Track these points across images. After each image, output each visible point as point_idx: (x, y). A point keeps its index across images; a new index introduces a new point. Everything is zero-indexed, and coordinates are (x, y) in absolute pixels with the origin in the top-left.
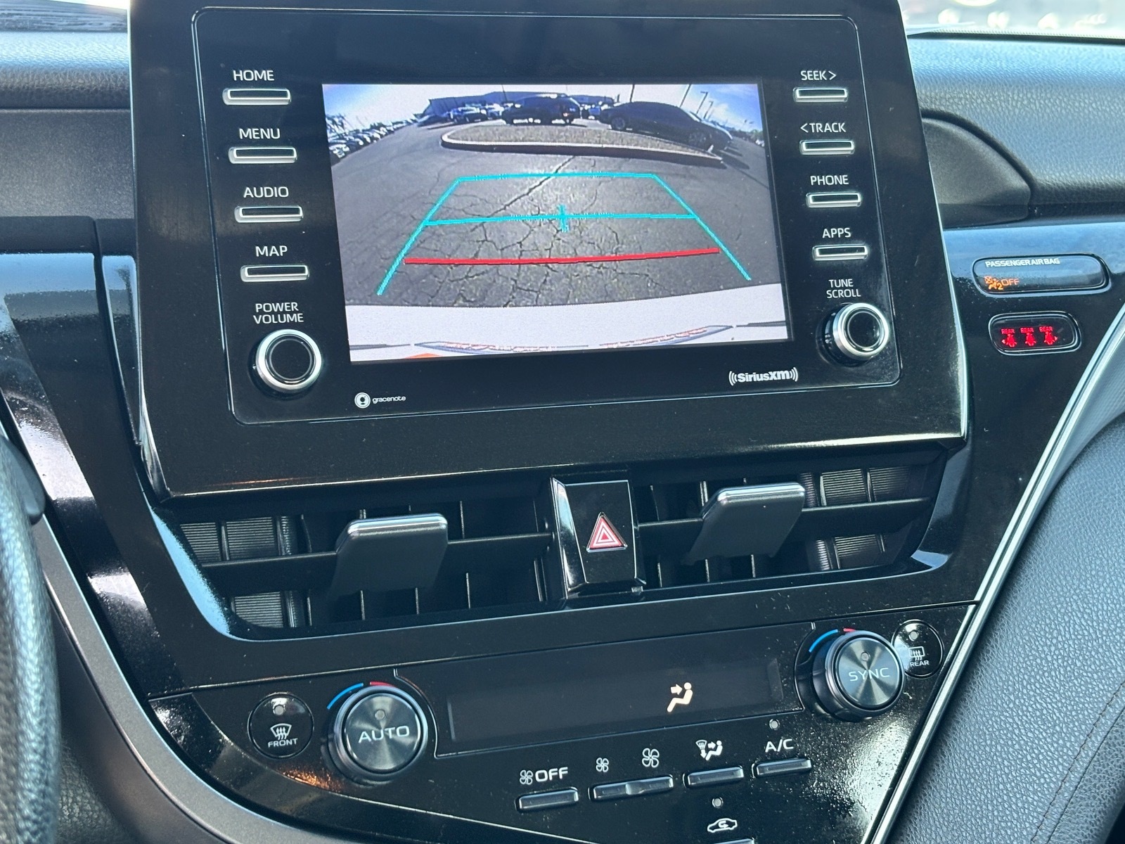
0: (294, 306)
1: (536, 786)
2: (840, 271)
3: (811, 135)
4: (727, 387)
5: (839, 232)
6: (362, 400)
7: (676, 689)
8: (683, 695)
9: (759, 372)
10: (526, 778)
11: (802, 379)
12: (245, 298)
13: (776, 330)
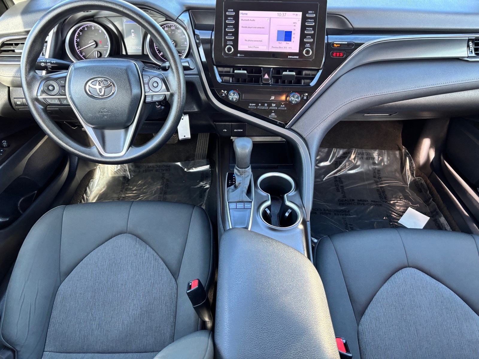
0: (232, 42)
1: (251, 106)
2: (308, 43)
3: (308, 22)
4: (288, 58)
5: (309, 37)
6: (239, 55)
7: (272, 97)
8: (273, 98)
9: (293, 56)
10: (250, 104)
11: (299, 58)
12: (226, 41)
13: (297, 51)
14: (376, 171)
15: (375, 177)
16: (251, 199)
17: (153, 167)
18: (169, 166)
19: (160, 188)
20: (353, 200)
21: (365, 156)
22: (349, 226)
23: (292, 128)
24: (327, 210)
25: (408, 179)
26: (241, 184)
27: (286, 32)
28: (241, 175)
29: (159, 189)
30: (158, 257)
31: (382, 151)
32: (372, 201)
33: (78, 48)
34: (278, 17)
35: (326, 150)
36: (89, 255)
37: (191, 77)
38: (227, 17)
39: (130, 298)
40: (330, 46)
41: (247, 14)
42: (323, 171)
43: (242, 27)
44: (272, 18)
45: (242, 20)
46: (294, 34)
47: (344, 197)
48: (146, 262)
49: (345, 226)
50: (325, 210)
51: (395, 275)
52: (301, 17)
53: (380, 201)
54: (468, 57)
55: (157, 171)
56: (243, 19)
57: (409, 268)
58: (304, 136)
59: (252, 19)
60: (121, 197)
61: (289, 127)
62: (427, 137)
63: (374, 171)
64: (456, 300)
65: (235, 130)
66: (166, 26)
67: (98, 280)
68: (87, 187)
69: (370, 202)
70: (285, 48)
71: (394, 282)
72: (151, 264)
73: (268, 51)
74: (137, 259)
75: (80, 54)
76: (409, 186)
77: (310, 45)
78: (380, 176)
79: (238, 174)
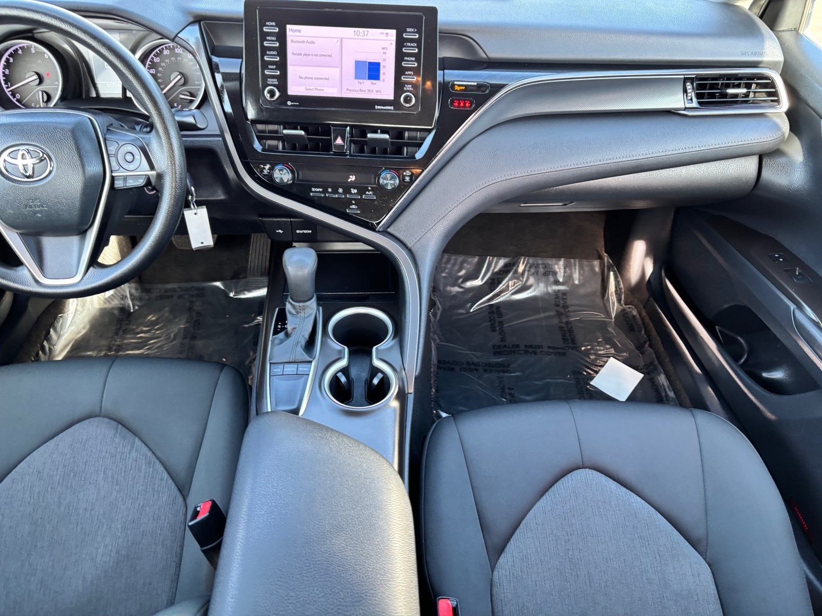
0: (276, 80)
1: (315, 191)
2: (408, 83)
3: (407, 47)
4: (374, 109)
5: (410, 73)
6: (289, 103)
7: (351, 177)
8: (352, 178)
9: (383, 106)
10: (313, 189)
11: (394, 110)
12: (265, 77)
13: (391, 96)
14: (560, 295)
15: (557, 305)
16: (311, 357)
17: (174, 290)
18: (203, 289)
19: (185, 327)
20: (518, 346)
21: (541, 270)
22: (507, 390)
23: (389, 230)
24: (473, 363)
25: (613, 309)
26: (297, 329)
27: (370, 63)
28: (298, 313)
29: (182, 331)
30: (154, 459)
31: (571, 261)
32: (549, 347)
33: (6, 86)
34: (354, 37)
35: (476, 259)
36: (28, 458)
37: (209, 141)
38: (264, 36)
39: (99, 533)
40: (446, 89)
41: (300, 31)
42: (470, 295)
43: (293, 53)
44: (344, 38)
45: (292, 41)
46: (384, 67)
47: (503, 340)
48: (131, 469)
49: (501, 390)
50: (468, 363)
51: (560, 481)
52: (394, 38)
53: (563, 347)
54: (686, 109)
55: (180, 297)
56: (295, 41)
57: (583, 470)
58: (409, 245)
59: (309, 41)
60: (114, 345)
61: (383, 229)
62: (640, 238)
63: (556, 295)
64: (658, 523)
65: (298, 232)
66: (165, 47)
67: (43, 502)
68: (50, 328)
69: (546, 349)
70: (369, 91)
71: (557, 494)
72: (140, 471)
73: (340, 96)
74: (115, 463)
75: (11, 97)
76: (613, 320)
77: (412, 87)
78: (566, 304)
79: (293, 311)
